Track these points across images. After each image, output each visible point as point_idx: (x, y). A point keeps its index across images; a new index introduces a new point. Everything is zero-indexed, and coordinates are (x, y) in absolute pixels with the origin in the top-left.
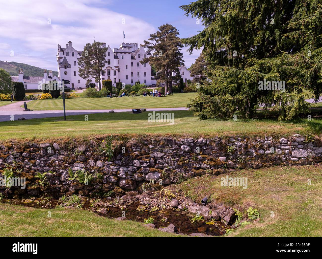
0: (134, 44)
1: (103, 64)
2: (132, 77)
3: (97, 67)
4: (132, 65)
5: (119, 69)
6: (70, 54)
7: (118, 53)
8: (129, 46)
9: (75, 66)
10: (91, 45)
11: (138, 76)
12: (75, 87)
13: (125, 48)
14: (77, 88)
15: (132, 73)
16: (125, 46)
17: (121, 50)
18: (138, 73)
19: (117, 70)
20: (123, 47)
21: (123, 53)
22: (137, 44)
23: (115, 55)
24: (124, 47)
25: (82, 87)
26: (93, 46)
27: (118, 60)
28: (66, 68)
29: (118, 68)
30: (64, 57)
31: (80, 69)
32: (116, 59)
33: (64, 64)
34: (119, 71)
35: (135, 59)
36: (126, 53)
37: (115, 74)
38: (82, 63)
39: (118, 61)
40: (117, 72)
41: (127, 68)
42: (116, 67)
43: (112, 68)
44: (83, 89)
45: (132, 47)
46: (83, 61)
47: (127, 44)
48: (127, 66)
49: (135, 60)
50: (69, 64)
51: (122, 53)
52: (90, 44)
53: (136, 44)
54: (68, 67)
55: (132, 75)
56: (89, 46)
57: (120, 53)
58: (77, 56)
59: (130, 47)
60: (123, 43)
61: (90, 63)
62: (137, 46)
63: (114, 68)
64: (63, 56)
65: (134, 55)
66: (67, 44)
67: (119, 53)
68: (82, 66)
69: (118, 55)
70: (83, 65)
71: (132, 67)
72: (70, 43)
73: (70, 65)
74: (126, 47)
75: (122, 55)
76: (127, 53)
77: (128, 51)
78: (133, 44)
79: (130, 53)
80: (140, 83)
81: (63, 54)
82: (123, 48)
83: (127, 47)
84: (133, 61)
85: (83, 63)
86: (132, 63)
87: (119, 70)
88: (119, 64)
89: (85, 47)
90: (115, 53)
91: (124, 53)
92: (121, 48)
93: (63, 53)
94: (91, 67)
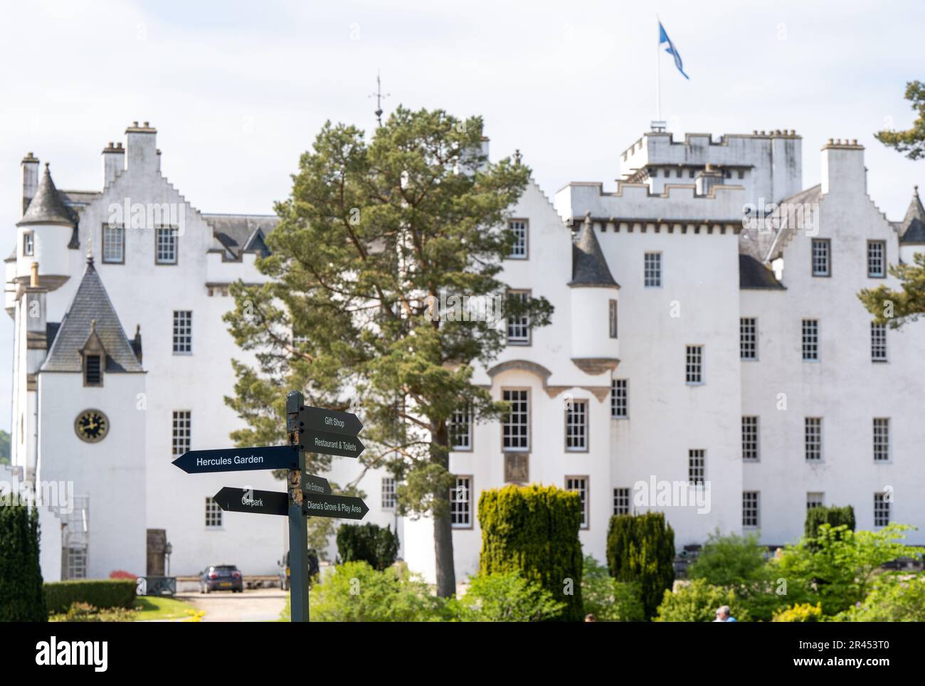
0: (763, 136)
1: (476, 334)
2: (752, 466)
3: (419, 358)
4: (749, 349)
5: (619, 391)
6: (142, 248)
7: (603, 223)
8: (715, 157)
9: (183, 359)
10: (368, 140)
11: (813, 451)
12: (174, 565)
13: (673, 178)
14: (201, 577)
15: (750, 426)
16: (678, 157)
17: (635, 194)
18: (813, 426)
19: (598, 392)
20: (651, 170)
21: (657, 225)
22: (790, 139)
23: (576, 251)
24: (667, 168)
25: (247, 568)
26: (381, 150)
27: (610, 293)
28: (93, 378)
29: (604, 380)
30: (78, 275)
31: (248, 376)
32: (585, 283)
33: (78, 341)
34: (619, 409)
35: (779, 286)
36: (684, 225)
37: (576, 435)
38: (264, 320)
39: (613, 304)
40: (599, 412)
41: (694, 373)
42: (588, 365)
43: (543, 373)
44: (251, 587)
45: (743, 170)
46: (279, 304)
47: (695, 143)
48: (694, 354)
49: (774, 295)
50: (131, 336)
51: (644, 224)
52: (353, 131)
53: (778, 145)
54: (119, 369)
55: (750, 450)
56: (346, 149)
57: (631, 224)
58: (202, 263)
59: (726, 170)
60: (658, 135)
61: (346, 318)
62: (792, 162)
63: (564, 373)
64: (73, 266)
65: (764, 253)
66: (114, 150)
67: (617, 223)
68: (267, 349)
69: (611, 243)
70: (276, 340)
71: (750, 363)
72: (143, 133)
73: (137, 346)
74: (679, 169)
75: (653, 249)
76: (697, 225)
77: (712, 209)
78: (756, 136)
79: (723, 225)
80: (852, 526)
81: (74, 244)
82: (649, 181)
83: (693, 169)
84: (759, 302)
85: (279, 317)
86: (748, 328)
87: (619, 397)
88: (614, 334)
89: (305, 159)
90: (576, 225)
91: (671, 224)
92: (635, 178)
93: (66, 232)
94: (358, 360)
